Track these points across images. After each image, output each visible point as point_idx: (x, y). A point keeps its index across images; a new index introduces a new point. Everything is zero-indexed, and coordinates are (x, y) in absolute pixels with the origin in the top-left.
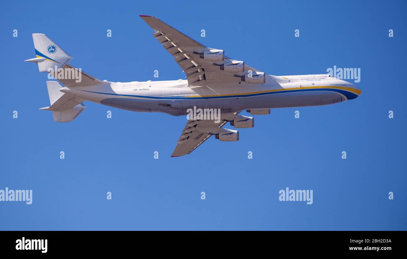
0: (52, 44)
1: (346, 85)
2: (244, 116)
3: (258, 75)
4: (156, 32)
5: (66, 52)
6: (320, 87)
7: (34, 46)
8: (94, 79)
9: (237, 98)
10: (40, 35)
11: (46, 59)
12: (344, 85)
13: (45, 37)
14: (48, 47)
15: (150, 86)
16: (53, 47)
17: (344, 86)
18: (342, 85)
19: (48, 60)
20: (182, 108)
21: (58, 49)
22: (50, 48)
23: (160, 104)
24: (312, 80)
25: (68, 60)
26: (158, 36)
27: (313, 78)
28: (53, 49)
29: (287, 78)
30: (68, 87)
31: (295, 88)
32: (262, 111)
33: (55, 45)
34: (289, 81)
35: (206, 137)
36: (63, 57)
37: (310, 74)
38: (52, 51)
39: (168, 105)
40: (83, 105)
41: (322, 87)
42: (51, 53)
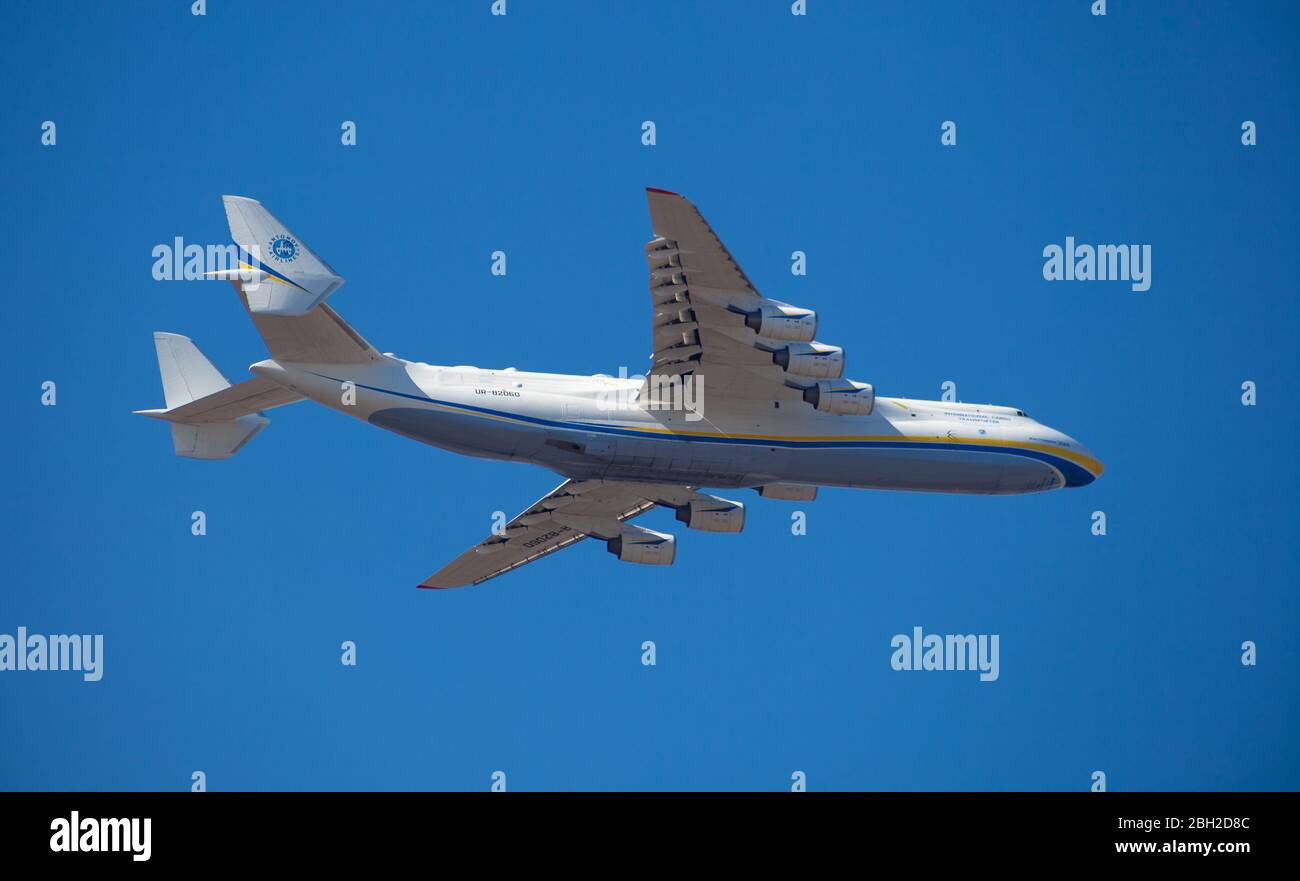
0: (283, 232)
1: (1068, 445)
2: (715, 497)
3: (857, 391)
4: (655, 238)
5: (324, 262)
6: (1001, 441)
7: (230, 234)
8: (365, 347)
9: (773, 450)
10: (247, 202)
11: (269, 277)
12: (1064, 444)
13: (262, 208)
14: (273, 239)
15: (520, 386)
16: (288, 244)
17: (1064, 447)
18: (1060, 443)
19: (273, 279)
20: (611, 459)
21: (300, 248)
22: (277, 245)
23: (548, 442)
24: (976, 418)
25: (334, 284)
26: (657, 249)
27: (976, 414)
28: (289, 249)
29: (907, 406)
30: (278, 361)
31: (932, 438)
32: (798, 490)
33: (292, 238)
34: (913, 415)
35: (558, 543)
36: (319, 275)
37: (963, 402)
38: (285, 255)
39: (576, 447)
40: (262, 414)
41: (1009, 443)
42: (284, 260)
